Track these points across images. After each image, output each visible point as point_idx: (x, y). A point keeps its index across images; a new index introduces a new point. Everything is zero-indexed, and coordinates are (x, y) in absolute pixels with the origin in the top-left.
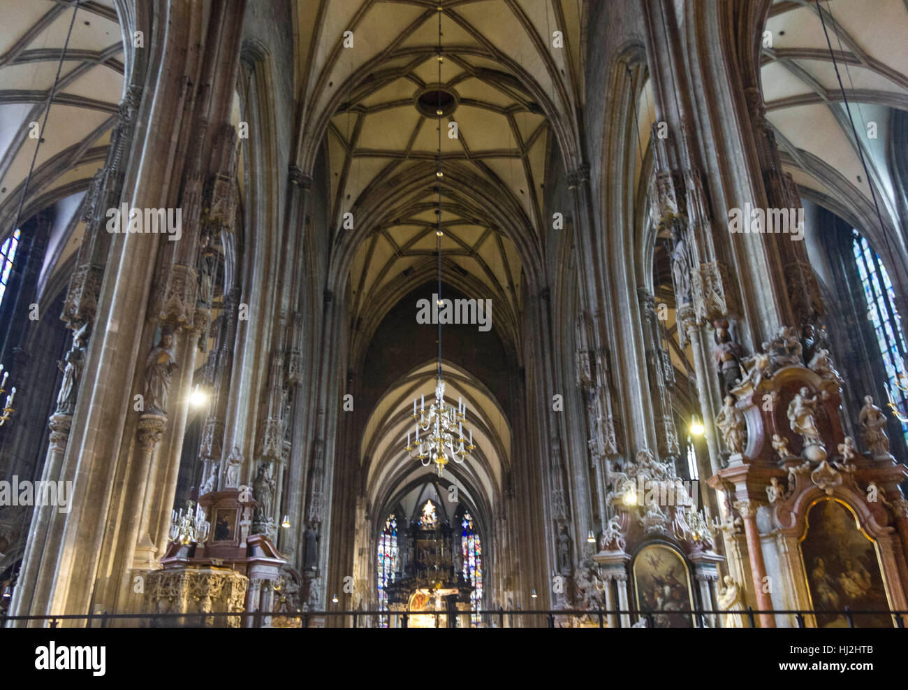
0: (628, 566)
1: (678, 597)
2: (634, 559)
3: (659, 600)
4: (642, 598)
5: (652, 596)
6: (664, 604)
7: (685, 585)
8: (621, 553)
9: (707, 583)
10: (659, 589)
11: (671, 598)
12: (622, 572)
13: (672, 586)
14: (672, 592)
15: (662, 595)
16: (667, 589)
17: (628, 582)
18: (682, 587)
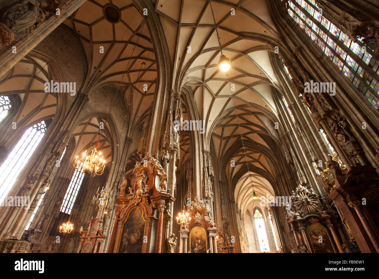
0: (188, 234)
1: (202, 243)
2: (190, 232)
3: (197, 245)
4: (191, 244)
5: (195, 243)
6: (198, 246)
7: (205, 239)
8: (187, 230)
9: (211, 238)
10: (197, 241)
11: (201, 244)
12: (186, 236)
13: (201, 240)
14: (201, 242)
15: (198, 243)
16: (199, 241)
17: (188, 239)
18: (204, 240)
